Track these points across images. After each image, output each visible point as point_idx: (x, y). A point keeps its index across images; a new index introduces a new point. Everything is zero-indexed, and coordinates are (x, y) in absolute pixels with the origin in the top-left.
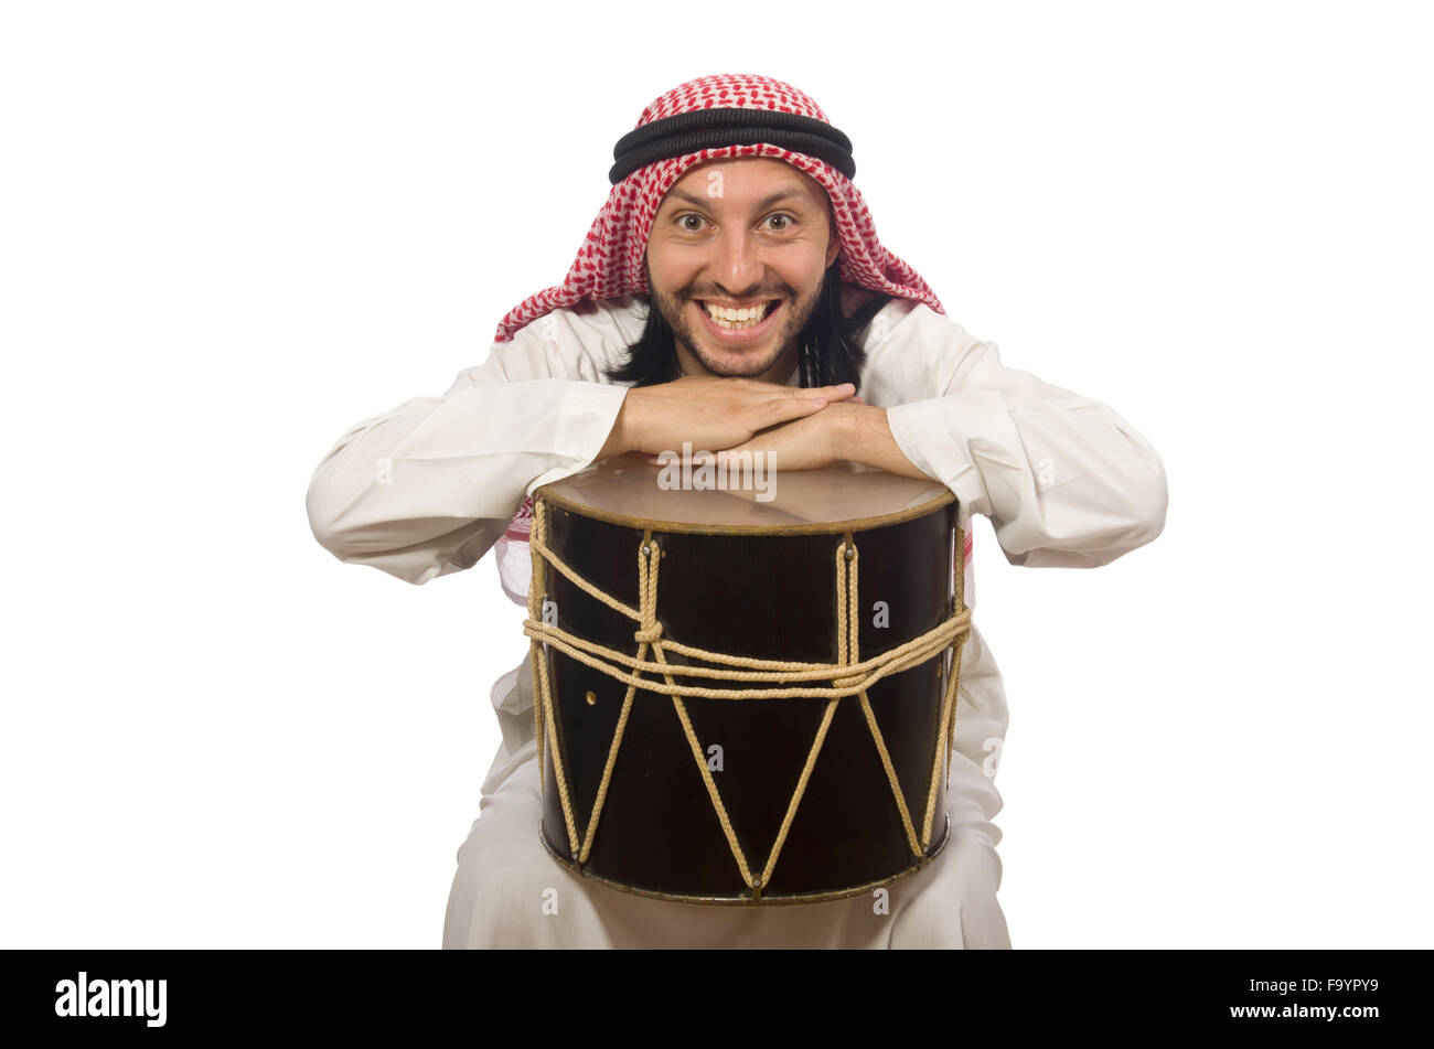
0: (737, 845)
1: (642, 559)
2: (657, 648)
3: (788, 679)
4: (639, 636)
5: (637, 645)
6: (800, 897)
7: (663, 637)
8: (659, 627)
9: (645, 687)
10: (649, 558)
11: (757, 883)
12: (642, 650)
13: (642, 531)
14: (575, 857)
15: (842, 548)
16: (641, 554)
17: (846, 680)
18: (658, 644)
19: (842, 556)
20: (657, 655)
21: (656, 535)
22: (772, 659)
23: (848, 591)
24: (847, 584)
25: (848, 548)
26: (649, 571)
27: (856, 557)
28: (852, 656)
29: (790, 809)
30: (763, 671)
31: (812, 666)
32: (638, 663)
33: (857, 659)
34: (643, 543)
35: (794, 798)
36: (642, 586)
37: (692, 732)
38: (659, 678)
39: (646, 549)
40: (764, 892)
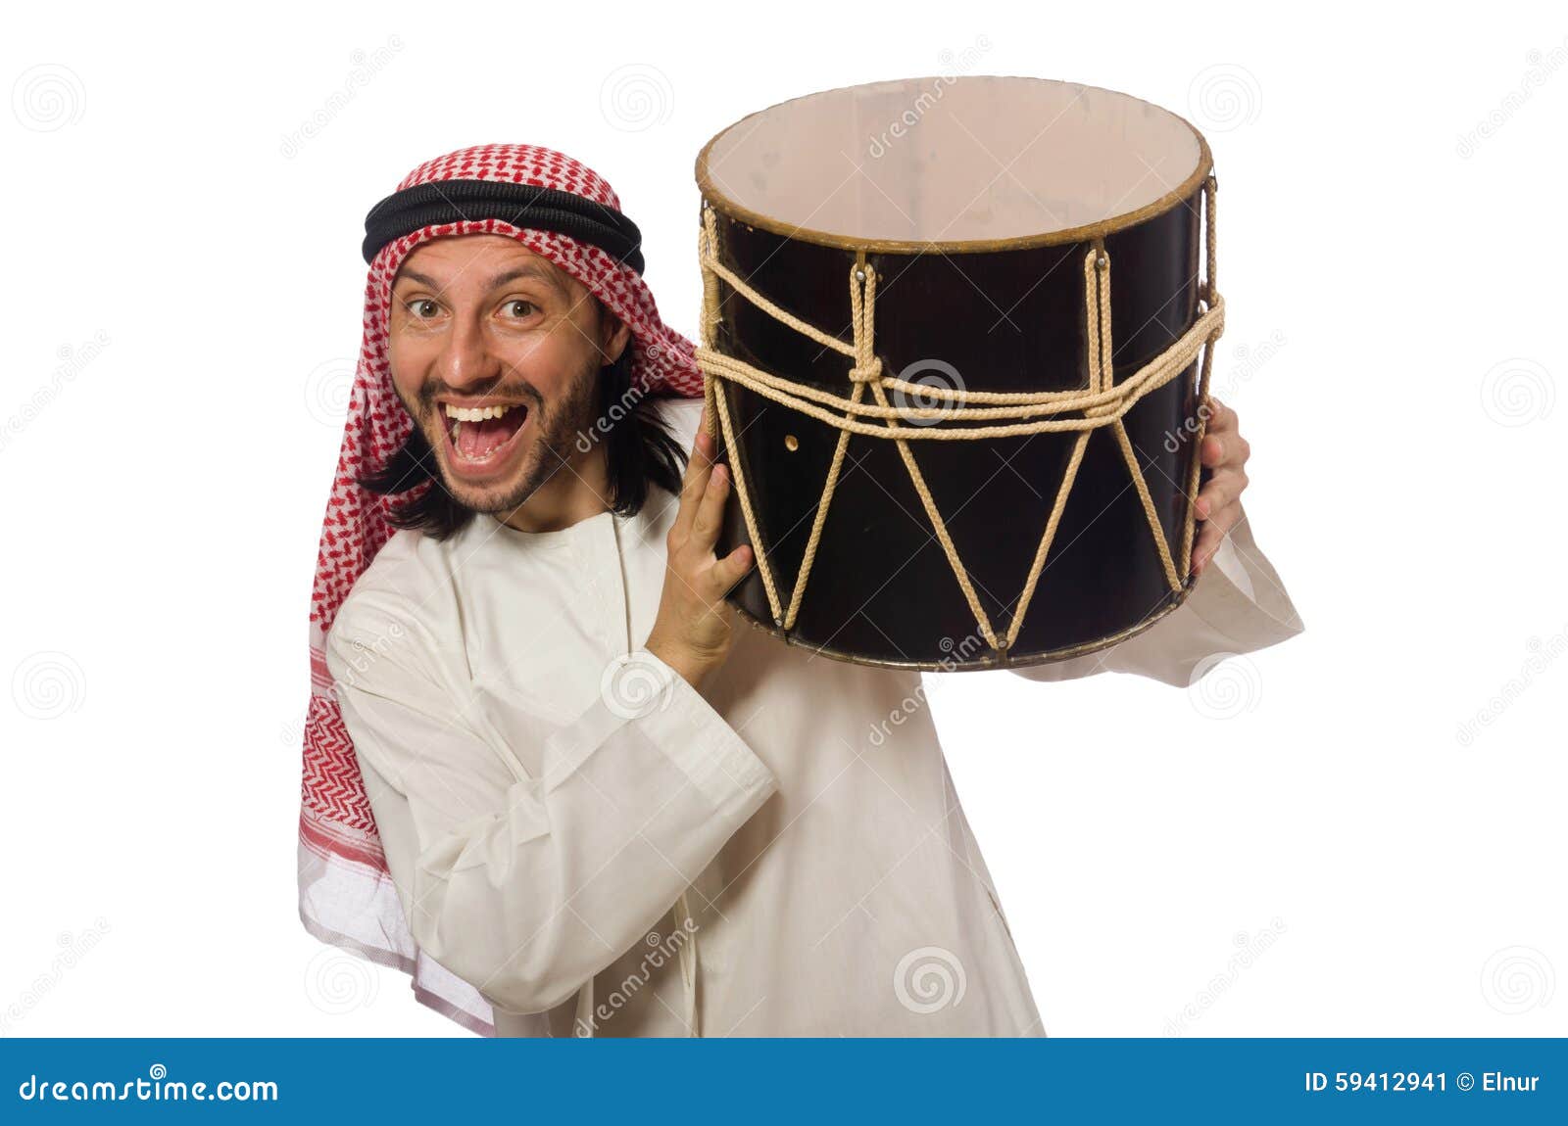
0: (977, 603)
1: (854, 287)
2: (876, 389)
3: (1034, 413)
4: (855, 375)
5: (851, 384)
6: (1051, 655)
7: (884, 374)
8: (877, 364)
9: (864, 432)
10: (862, 285)
11: (1002, 644)
12: (857, 391)
13: (853, 252)
14: (779, 623)
15: (1091, 256)
16: (852, 280)
17: (1100, 409)
18: (878, 384)
19: (1092, 266)
20: (877, 395)
21: (870, 257)
22: (1014, 391)
23: (1099, 305)
24: (1099, 297)
25: (1100, 256)
26: (863, 300)
27: (1108, 266)
28: (1106, 380)
29: (1038, 559)
30: (1004, 406)
31: (1059, 395)
32: (853, 405)
33: (1111, 382)
34: (855, 267)
35: (1042, 545)
36: (856, 318)
37: (921, 481)
38: (881, 422)
39: (860, 274)
40: (1012, 652)
